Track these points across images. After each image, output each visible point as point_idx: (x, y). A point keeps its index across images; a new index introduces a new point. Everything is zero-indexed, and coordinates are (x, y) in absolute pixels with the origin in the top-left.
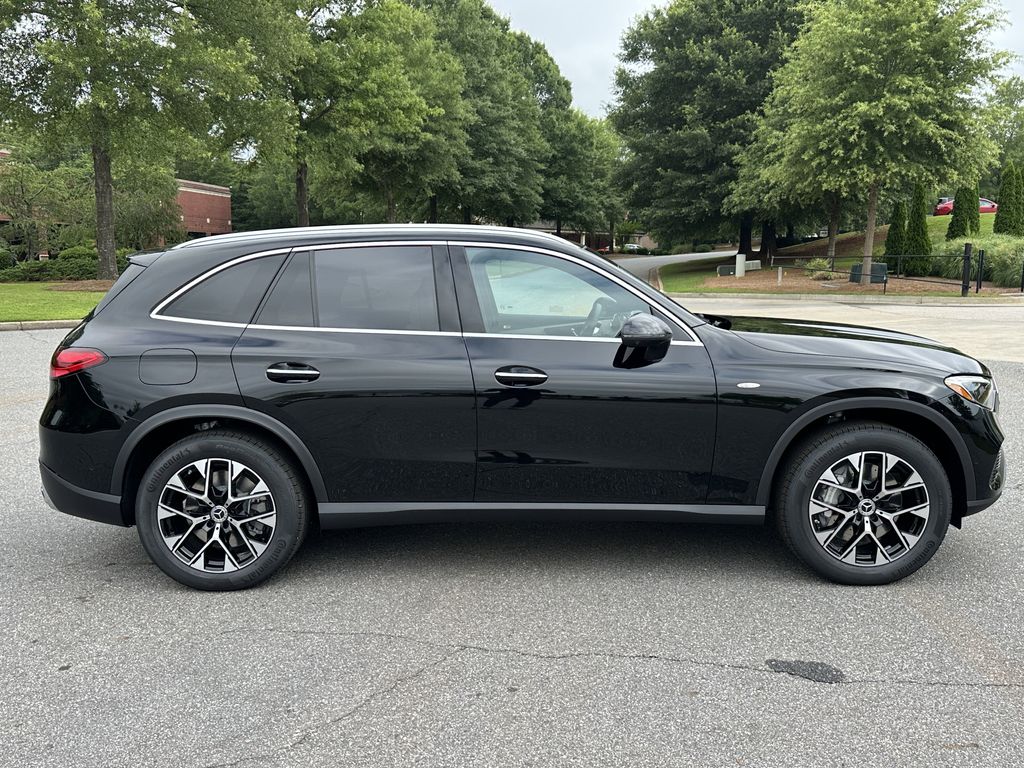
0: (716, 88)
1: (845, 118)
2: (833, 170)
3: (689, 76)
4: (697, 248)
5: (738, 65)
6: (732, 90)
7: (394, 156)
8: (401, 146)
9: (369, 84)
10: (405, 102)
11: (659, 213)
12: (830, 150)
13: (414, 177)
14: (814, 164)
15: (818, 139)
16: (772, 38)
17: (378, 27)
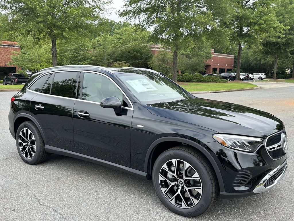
7: (277, 43)
8: (279, 40)
9: (261, 21)
10: (275, 26)
13: (285, 50)
17: (268, 3)
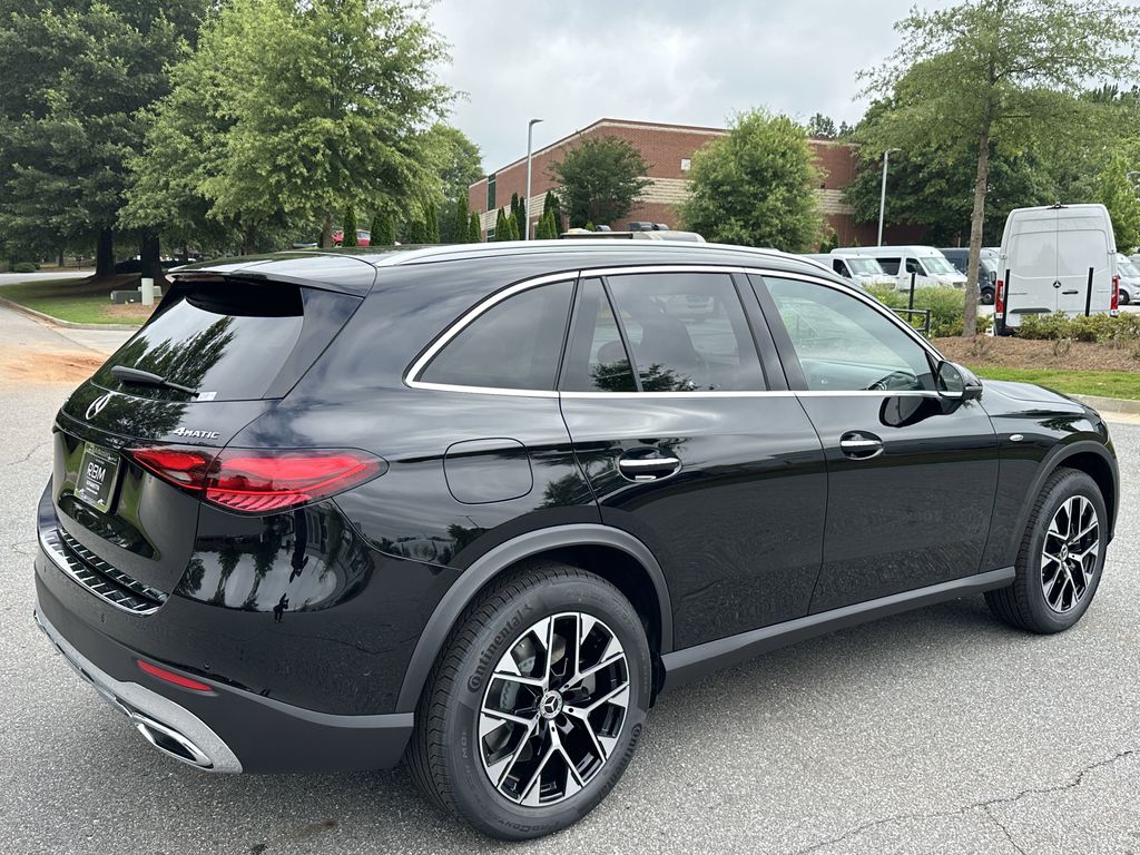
0: (87, 75)
1: (303, 133)
2: (295, 190)
3: (49, 54)
4: (16, 266)
5: (115, 51)
6: (108, 80)
11: (19, 220)
12: (289, 167)
14: (273, 180)
15: (274, 152)
16: (155, 26)
